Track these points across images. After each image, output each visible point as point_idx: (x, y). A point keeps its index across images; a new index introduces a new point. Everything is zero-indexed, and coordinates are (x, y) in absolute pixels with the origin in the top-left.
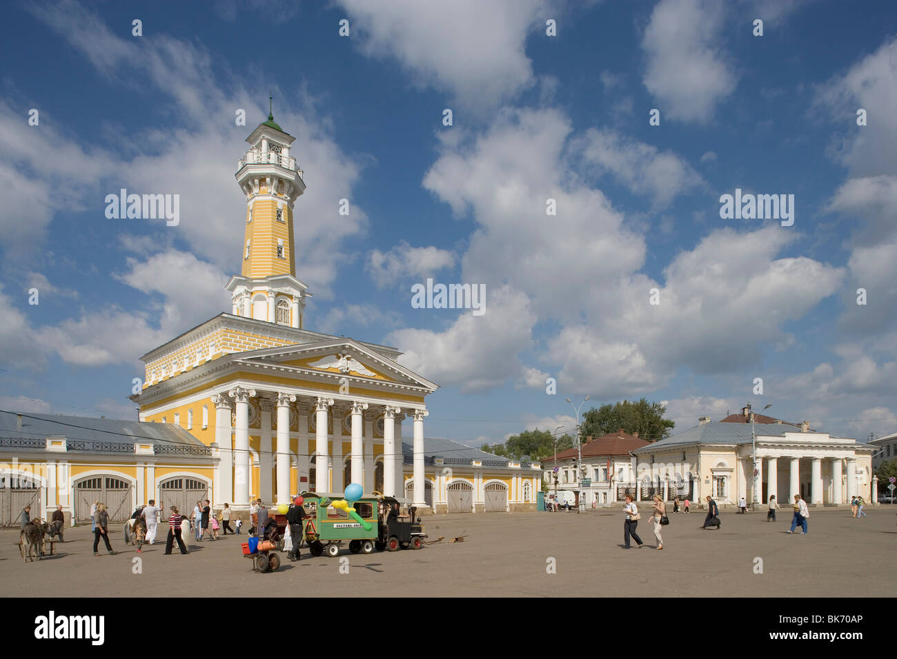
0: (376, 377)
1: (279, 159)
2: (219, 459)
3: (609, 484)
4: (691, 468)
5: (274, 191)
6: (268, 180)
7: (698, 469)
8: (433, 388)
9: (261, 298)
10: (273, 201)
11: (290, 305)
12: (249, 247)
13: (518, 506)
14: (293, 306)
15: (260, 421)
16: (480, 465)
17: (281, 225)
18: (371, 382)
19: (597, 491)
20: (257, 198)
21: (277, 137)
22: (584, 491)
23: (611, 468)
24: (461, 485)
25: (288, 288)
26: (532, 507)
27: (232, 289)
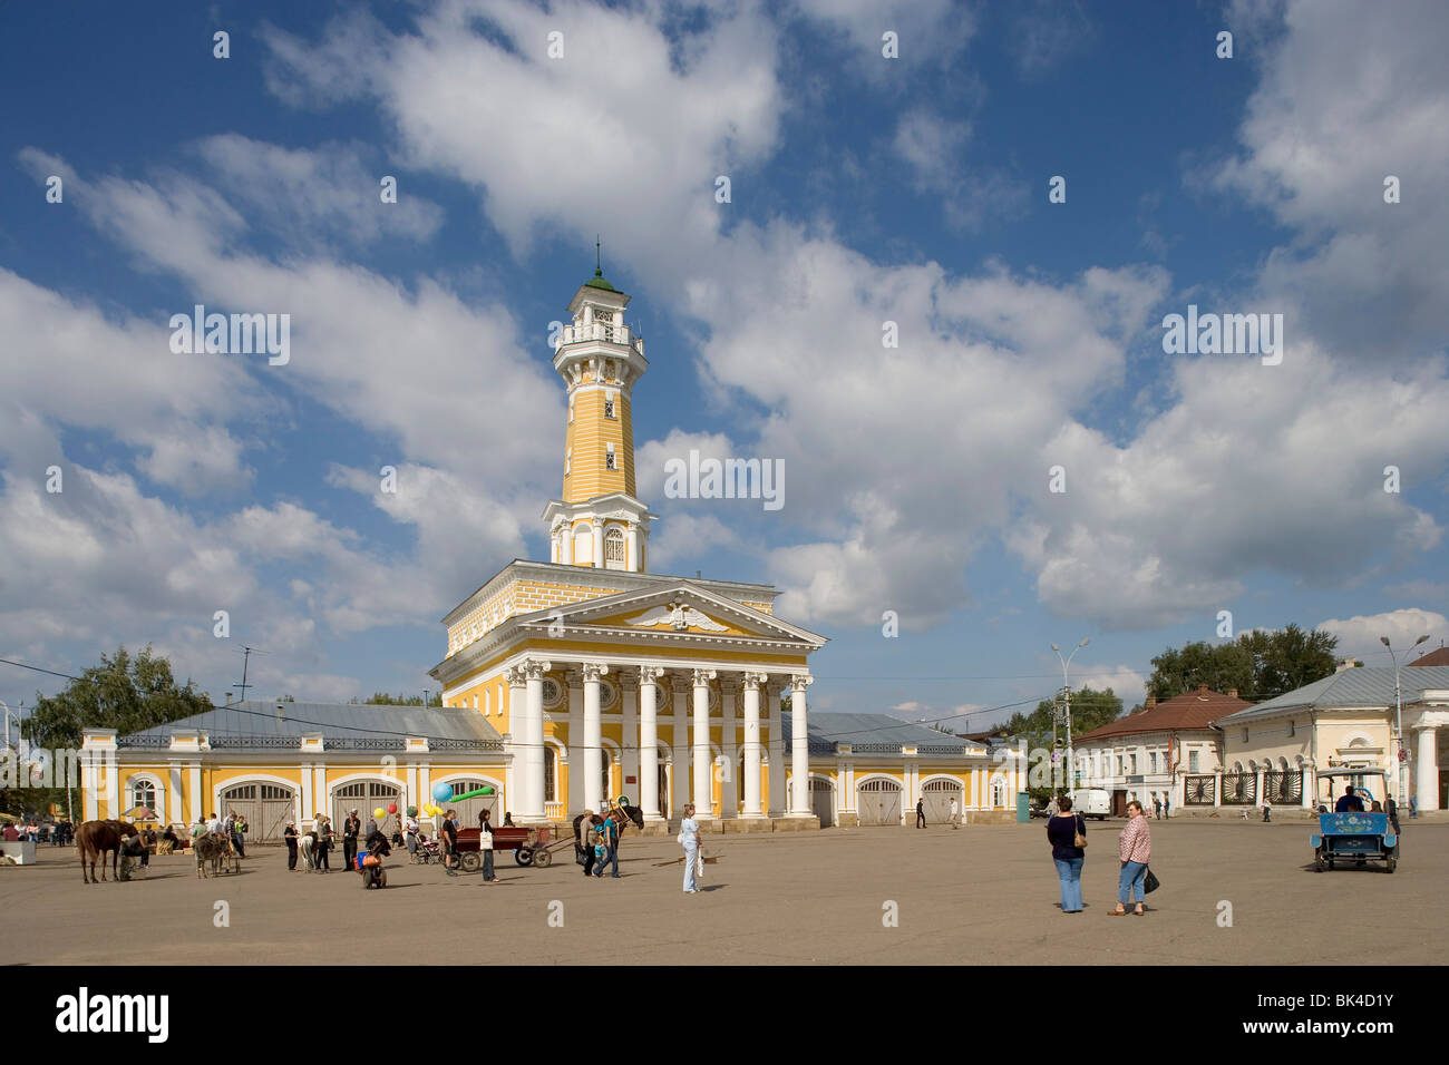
0: (729, 633)
1: (609, 330)
2: (512, 756)
3: (1171, 779)
4: (1303, 751)
5: (600, 377)
6: (592, 362)
7: (1312, 751)
8: (818, 642)
9: (585, 529)
10: (600, 392)
11: (624, 536)
12: (570, 459)
13: (981, 815)
14: (629, 536)
15: (567, 703)
16: (914, 752)
17: (613, 424)
18: (730, 640)
19: (1153, 789)
20: (579, 390)
21: (603, 298)
22: (1133, 790)
23: (1175, 752)
24: (880, 784)
25: (620, 512)
26: (1008, 817)
27: (550, 519)
